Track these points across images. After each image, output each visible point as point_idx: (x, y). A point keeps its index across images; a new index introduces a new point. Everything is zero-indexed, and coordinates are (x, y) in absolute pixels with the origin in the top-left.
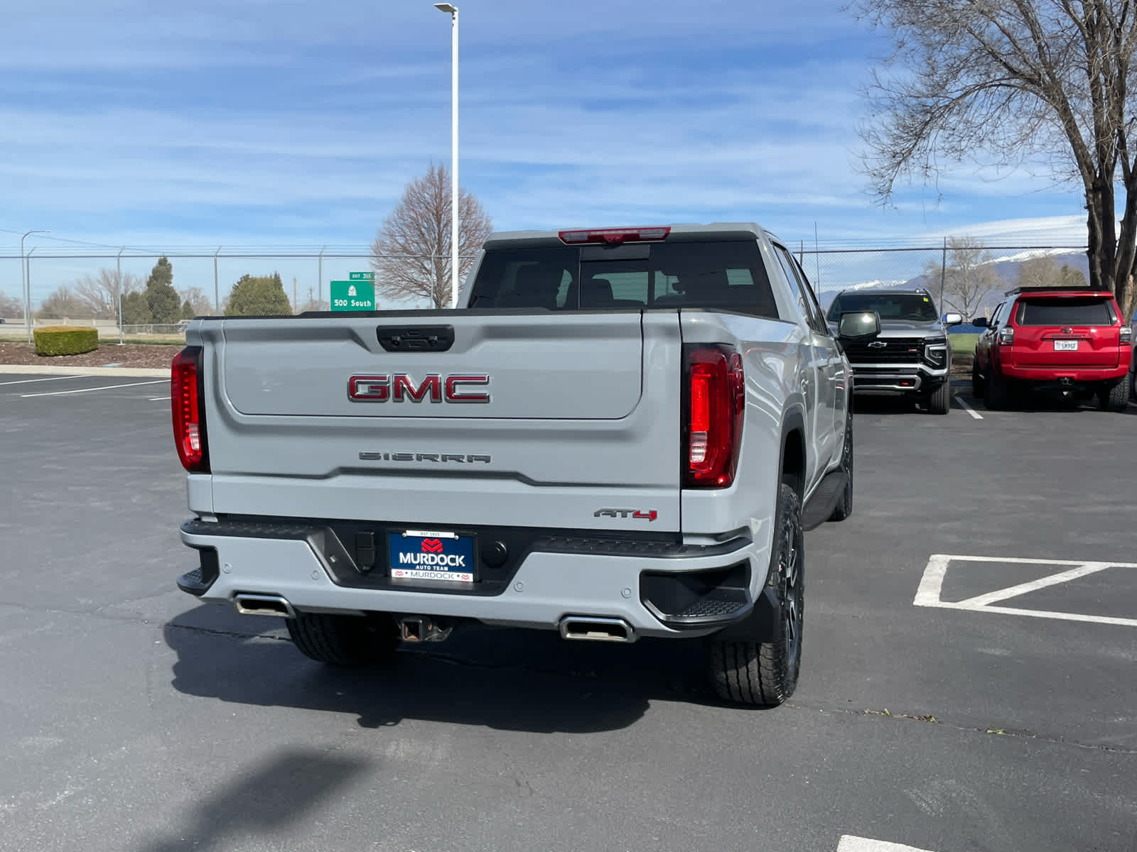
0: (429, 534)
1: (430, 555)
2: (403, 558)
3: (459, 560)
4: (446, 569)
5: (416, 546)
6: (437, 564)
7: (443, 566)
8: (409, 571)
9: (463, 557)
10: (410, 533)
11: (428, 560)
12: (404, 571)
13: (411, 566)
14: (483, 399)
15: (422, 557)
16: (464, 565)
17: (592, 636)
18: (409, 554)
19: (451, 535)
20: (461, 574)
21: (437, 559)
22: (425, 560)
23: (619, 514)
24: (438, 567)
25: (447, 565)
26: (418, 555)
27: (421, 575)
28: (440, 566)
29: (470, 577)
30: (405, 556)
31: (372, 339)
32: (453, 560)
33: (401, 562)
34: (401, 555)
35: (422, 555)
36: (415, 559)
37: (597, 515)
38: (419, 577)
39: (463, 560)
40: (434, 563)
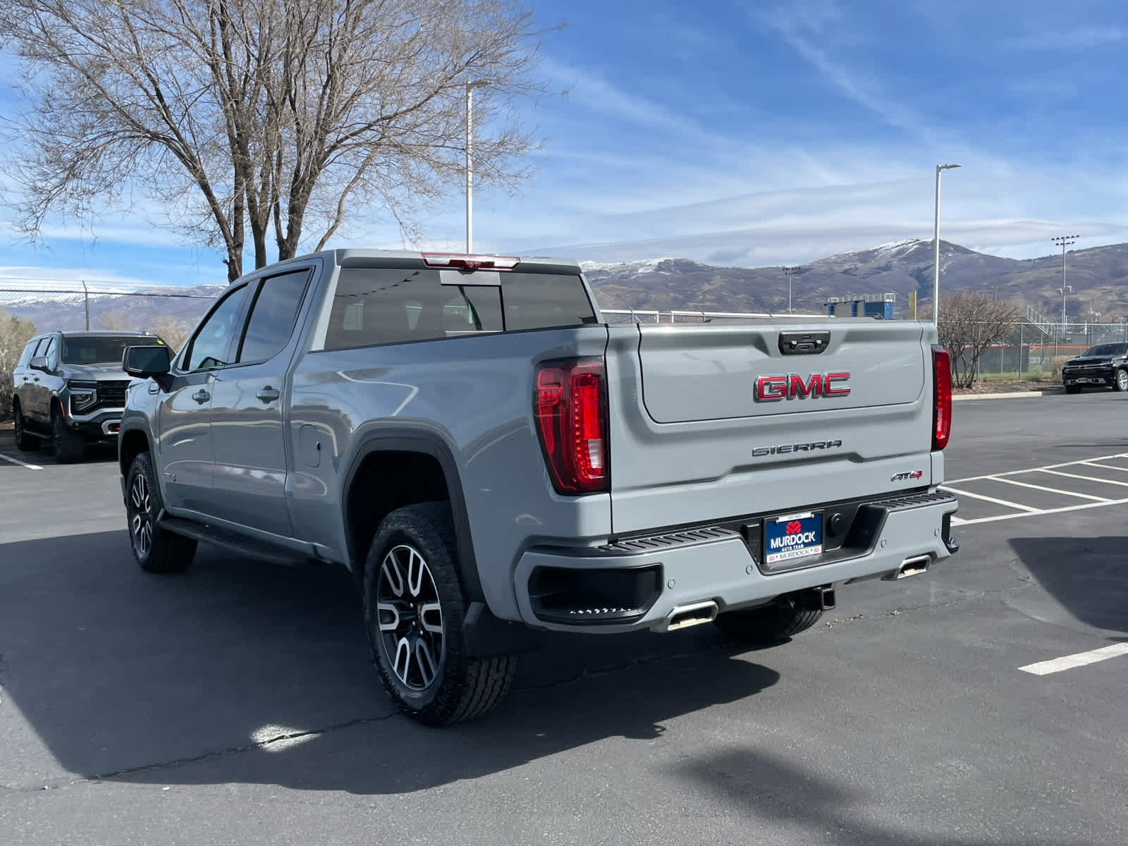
0: (794, 517)
1: (792, 536)
2: (775, 543)
3: (811, 536)
4: (802, 546)
5: (783, 530)
6: (797, 544)
7: (800, 544)
8: (778, 555)
9: (814, 533)
10: (782, 519)
11: (790, 541)
12: (775, 555)
13: (778, 550)
14: (846, 392)
15: (787, 539)
16: (814, 540)
18: (777, 539)
19: (807, 515)
20: (813, 548)
21: (796, 539)
23: (903, 477)
24: (797, 546)
25: (803, 542)
26: (784, 538)
27: (785, 556)
29: (818, 549)
31: (773, 345)
32: (807, 537)
33: (772, 547)
34: (772, 540)
35: (786, 537)
36: (782, 542)
37: (894, 479)
38: (783, 559)
39: (814, 536)
40: (795, 543)
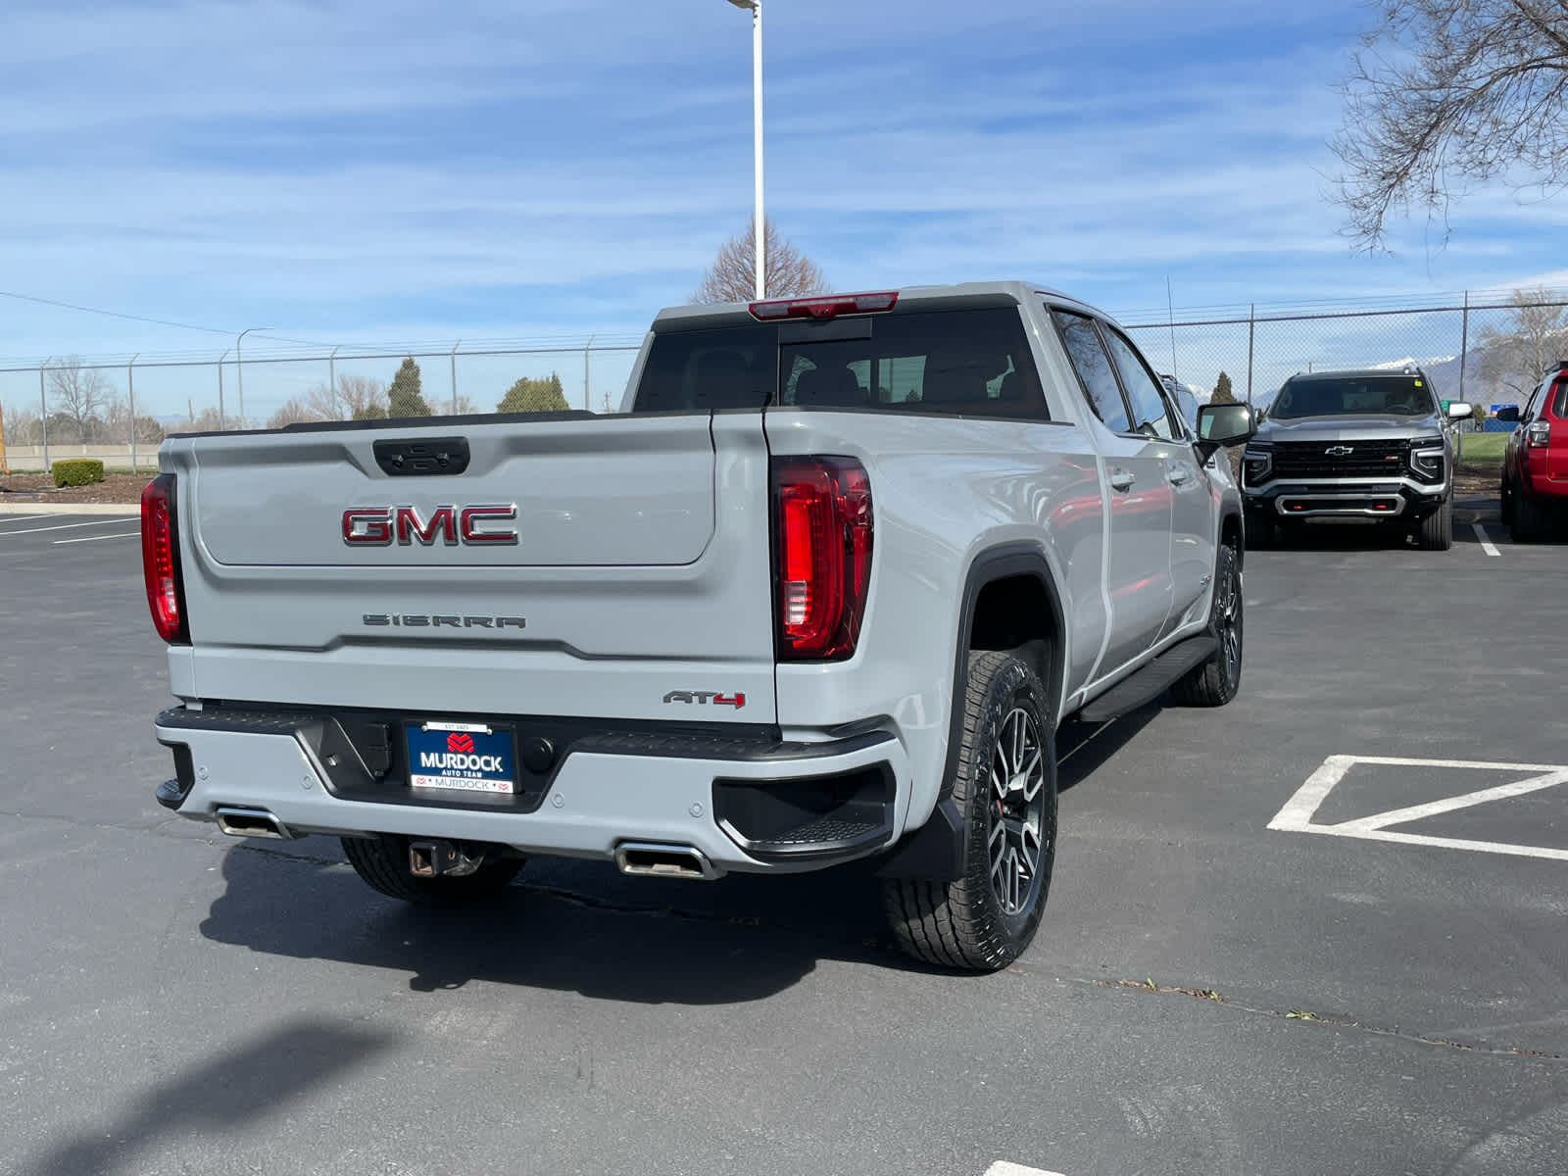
0: (454, 727)
1: (460, 756)
3: (496, 764)
4: (480, 775)
5: (441, 743)
6: (468, 769)
7: (476, 771)
8: (433, 778)
9: (499, 759)
10: (432, 726)
11: (456, 762)
12: (427, 778)
13: (435, 771)
14: (508, 539)
15: (451, 759)
16: (501, 770)
17: (658, 869)
18: (432, 755)
19: (482, 728)
20: (498, 782)
21: (468, 761)
22: (453, 762)
23: (695, 699)
24: (469, 773)
25: (480, 770)
26: (444, 755)
27: (448, 783)
28: (472, 771)
29: (508, 787)
30: (428, 757)
31: (369, 459)
32: (487, 763)
33: (423, 765)
34: (423, 755)
35: (449, 755)
36: (441, 761)
37: (667, 699)
38: (445, 787)
39: (499, 763)
40: (464, 767)
